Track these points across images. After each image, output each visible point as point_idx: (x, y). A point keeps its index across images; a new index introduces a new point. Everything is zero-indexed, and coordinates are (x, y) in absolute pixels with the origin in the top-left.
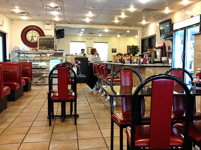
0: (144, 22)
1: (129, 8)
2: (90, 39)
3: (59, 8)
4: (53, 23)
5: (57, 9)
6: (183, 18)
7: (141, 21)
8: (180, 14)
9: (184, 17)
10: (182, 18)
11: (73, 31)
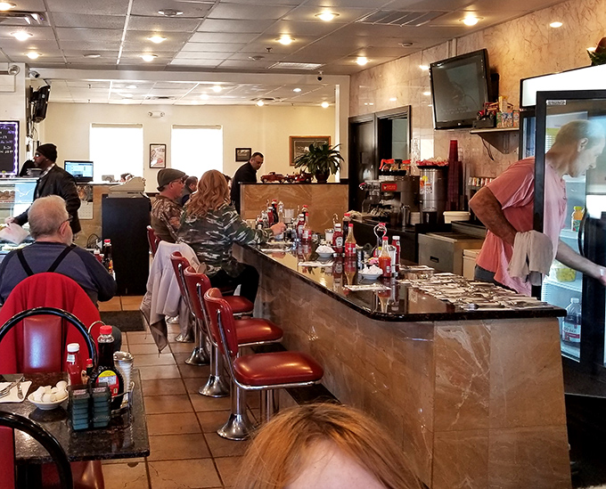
0: (362, 61)
1: (318, 11)
2: (159, 114)
3: (35, 16)
4: (22, 66)
5: (27, 19)
6: (544, 49)
7: (355, 56)
8: (528, 30)
9: (549, 46)
10: (540, 49)
11: (100, 90)
